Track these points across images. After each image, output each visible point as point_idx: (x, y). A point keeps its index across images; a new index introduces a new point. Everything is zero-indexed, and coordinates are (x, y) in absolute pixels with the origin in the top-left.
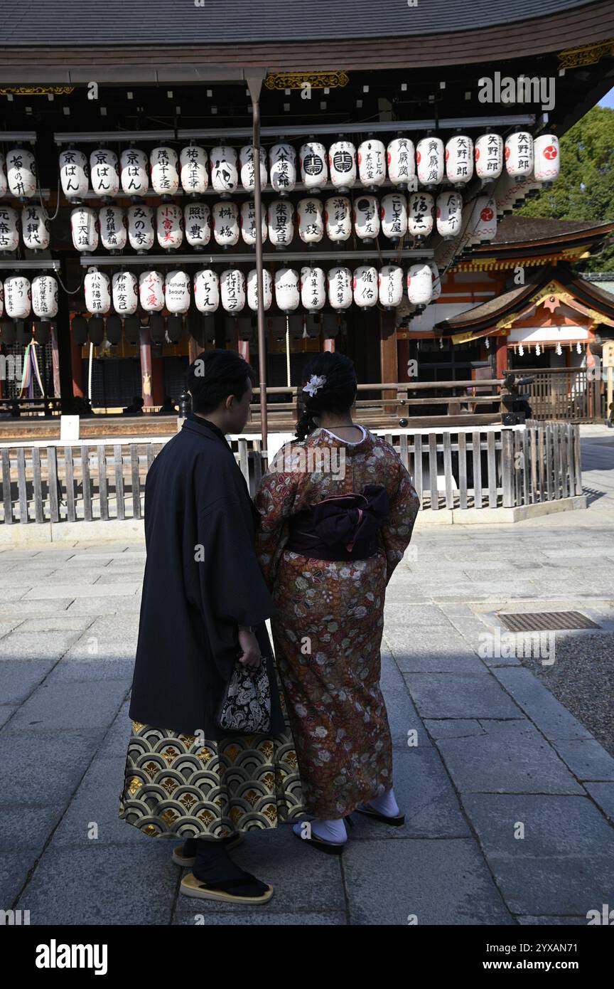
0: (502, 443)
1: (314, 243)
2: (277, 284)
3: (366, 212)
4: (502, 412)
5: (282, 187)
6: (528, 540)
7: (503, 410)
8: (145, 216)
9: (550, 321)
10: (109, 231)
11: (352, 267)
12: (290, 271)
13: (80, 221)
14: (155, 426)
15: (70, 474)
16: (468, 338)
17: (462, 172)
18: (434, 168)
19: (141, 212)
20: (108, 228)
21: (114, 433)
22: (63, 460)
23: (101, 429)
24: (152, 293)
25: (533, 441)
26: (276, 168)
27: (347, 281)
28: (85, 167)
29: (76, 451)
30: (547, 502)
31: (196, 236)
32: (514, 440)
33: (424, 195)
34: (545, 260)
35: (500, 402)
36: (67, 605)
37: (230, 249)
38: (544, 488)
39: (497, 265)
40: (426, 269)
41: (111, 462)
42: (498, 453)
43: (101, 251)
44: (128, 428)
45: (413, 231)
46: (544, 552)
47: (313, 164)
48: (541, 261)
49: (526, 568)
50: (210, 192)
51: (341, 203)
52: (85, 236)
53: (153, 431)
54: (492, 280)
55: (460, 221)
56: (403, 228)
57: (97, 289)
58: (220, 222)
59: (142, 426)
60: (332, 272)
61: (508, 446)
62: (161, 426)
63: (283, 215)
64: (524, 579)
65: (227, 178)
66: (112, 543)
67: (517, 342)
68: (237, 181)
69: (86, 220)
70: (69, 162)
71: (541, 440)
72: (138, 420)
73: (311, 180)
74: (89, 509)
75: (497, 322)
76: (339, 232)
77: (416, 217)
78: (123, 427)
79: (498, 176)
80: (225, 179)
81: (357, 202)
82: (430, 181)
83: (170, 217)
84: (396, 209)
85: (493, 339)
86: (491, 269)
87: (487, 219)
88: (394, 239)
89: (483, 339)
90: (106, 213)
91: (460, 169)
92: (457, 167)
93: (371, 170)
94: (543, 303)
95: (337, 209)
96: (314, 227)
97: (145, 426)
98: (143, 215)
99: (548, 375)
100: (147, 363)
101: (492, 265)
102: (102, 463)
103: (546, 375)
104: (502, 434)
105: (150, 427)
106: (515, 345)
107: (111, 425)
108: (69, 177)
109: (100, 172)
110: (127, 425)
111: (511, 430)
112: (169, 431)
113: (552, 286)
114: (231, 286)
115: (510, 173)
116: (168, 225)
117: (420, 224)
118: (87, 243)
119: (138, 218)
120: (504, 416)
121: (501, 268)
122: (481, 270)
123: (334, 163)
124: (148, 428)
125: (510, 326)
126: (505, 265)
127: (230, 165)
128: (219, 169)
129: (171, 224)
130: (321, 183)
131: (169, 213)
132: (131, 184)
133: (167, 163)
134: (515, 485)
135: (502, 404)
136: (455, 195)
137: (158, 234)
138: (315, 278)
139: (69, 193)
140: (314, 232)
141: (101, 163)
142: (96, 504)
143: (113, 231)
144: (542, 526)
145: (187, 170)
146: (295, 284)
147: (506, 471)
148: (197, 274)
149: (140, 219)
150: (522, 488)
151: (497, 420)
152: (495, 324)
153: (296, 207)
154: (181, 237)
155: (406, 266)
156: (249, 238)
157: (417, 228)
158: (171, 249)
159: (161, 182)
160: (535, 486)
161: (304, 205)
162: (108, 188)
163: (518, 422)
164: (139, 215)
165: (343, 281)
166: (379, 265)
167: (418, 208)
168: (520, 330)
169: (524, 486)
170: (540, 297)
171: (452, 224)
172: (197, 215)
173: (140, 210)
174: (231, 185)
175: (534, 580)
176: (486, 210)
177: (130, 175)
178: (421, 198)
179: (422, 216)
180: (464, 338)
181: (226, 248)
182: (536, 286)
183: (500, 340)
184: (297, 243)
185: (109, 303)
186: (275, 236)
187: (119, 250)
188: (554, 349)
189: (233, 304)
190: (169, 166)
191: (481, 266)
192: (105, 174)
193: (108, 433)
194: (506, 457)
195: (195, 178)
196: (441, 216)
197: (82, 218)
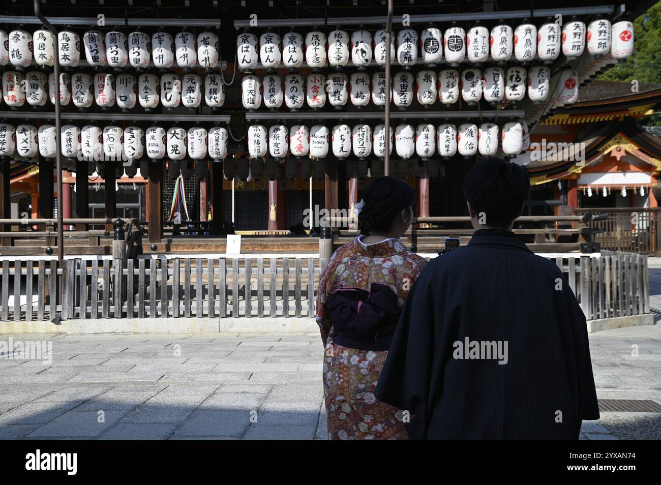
0: (581, 267)
1: (429, 105)
2: (397, 137)
3: (472, 81)
4: (580, 242)
5: (406, 62)
6: (605, 346)
7: (581, 241)
8: (299, 83)
9: (616, 168)
10: (271, 94)
11: (458, 124)
12: (408, 126)
13: (248, 86)
14: (296, 245)
15: (236, 280)
16: (543, 180)
17: (551, 52)
18: (528, 48)
19: (295, 80)
20: (270, 92)
21: (264, 250)
22: (231, 269)
23: (254, 246)
24: (299, 143)
25: (607, 266)
26: (402, 48)
27: (453, 135)
28: (256, 46)
29: (241, 262)
30: (619, 317)
31: (337, 99)
32: (591, 265)
33: (519, 69)
34: (613, 116)
35: (579, 234)
36: (249, 376)
37: (363, 109)
38: (617, 306)
39: (570, 120)
40: (518, 126)
41: (267, 271)
42: (577, 275)
43: (263, 108)
44: (276, 246)
45: (509, 97)
46: (620, 355)
47: (431, 45)
48: (610, 117)
49: (605, 366)
50: (350, 64)
51: (451, 75)
52: (252, 97)
53: (294, 249)
54: (565, 132)
55: (547, 89)
56: (500, 94)
57: (258, 138)
58: (356, 88)
59: (286, 245)
60: (441, 128)
61: (587, 270)
62: (301, 245)
63: (405, 83)
64: (605, 374)
65: (364, 55)
66: (266, 335)
67: (586, 185)
68: (371, 57)
69: (253, 86)
70: (245, 42)
71: (614, 266)
72: (283, 240)
73: (429, 57)
74: (249, 308)
75: (569, 168)
76: (449, 97)
77: (511, 87)
78: (272, 245)
79: (580, 54)
80: (362, 55)
81: (464, 73)
82: (524, 58)
83: (318, 84)
84: (496, 80)
85: (564, 182)
86: (564, 123)
87: (571, 87)
88: (493, 103)
89: (556, 182)
90: (269, 80)
91: (549, 51)
92: (547, 48)
93: (477, 51)
94: (610, 153)
95: (448, 80)
96: (429, 92)
97: (289, 245)
98: (297, 82)
99: (614, 213)
100: (274, 195)
101: (565, 120)
102: (261, 272)
103: (612, 213)
104: (581, 260)
105: (292, 246)
106: (584, 187)
107: (262, 243)
108: (244, 53)
109: (267, 50)
110: (274, 243)
111: (589, 257)
112: (307, 250)
113: (618, 138)
114: (361, 137)
115: (591, 52)
116: (316, 90)
117: (515, 92)
118: (253, 103)
119: (293, 85)
120: (582, 245)
121: (574, 122)
122: (555, 123)
123: (448, 44)
124: (291, 247)
125: (580, 171)
126: (577, 120)
127: (366, 45)
128: (358, 48)
129: (318, 90)
130: (437, 59)
131: (316, 81)
132: (291, 59)
133: (319, 44)
134: (592, 302)
135: (580, 235)
136: (545, 69)
137: (308, 97)
138: (427, 132)
139: (243, 65)
140: (429, 96)
141: (269, 43)
142: (255, 304)
143: (273, 94)
144: (616, 336)
145: (333, 48)
146: (412, 137)
147: (584, 290)
148: (335, 127)
149: (295, 85)
150: (598, 305)
151: (576, 249)
152: (567, 169)
153: (415, 77)
154: (325, 99)
155: (502, 123)
156: (378, 101)
157: (512, 95)
158: (317, 108)
159: (313, 59)
160: (609, 304)
161: (422, 75)
162: (272, 62)
163: (594, 251)
164: (294, 82)
165: (450, 135)
166: (479, 123)
167: (514, 79)
168: (588, 175)
169: (600, 303)
170: (608, 147)
171: (540, 93)
172: (338, 83)
173: (294, 78)
174: (367, 60)
175: (613, 376)
176: (570, 80)
177: (290, 52)
178: (517, 71)
179: (517, 86)
180: (539, 181)
181: (359, 108)
182: (605, 137)
183: (571, 183)
184: (415, 105)
185: (266, 149)
186: (398, 99)
187: (277, 108)
188: (619, 191)
189: (362, 151)
190: (320, 47)
191: (556, 120)
192: (271, 51)
193: (260, 249)
194: (584, 278)
195: (339, 54)
196: (532, 84)
197: (250, 84)
